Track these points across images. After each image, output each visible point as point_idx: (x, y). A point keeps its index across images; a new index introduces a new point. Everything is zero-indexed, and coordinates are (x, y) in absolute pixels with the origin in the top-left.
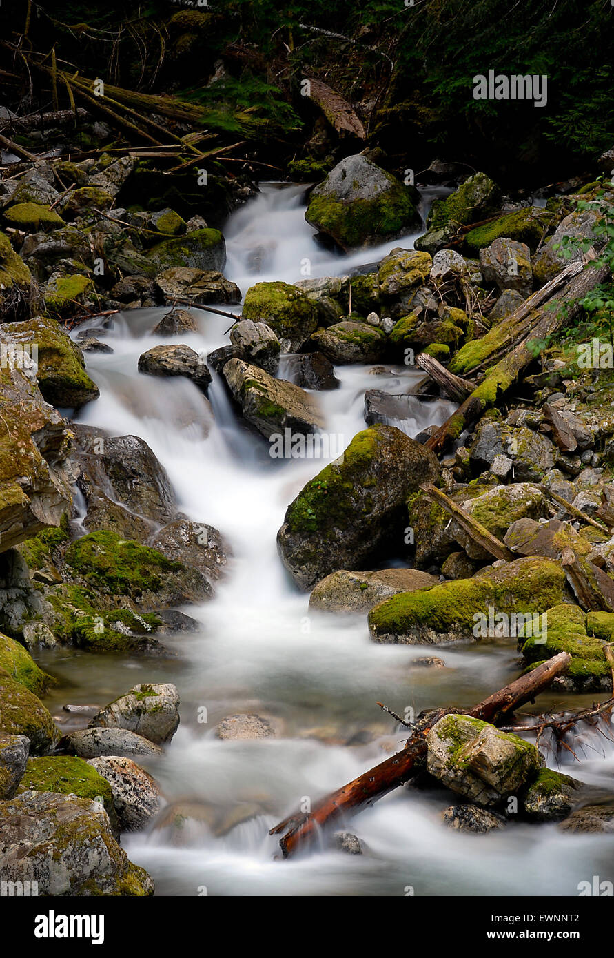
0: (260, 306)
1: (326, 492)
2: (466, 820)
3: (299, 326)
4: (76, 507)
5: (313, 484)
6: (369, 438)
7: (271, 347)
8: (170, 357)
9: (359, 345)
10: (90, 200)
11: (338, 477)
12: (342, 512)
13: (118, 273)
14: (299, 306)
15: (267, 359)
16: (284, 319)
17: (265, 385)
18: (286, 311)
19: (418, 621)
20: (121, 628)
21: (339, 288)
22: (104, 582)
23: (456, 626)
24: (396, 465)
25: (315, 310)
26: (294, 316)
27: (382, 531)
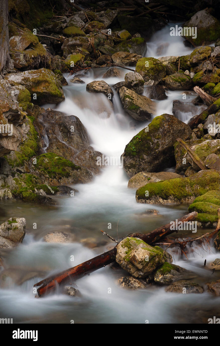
0: (142, 67)
1: (140, 140)
2: (127, 283)
3: (158, 75)
4: (45, 143)
5: (136, 137)
6: (160, 119)
7: (140, 82)
8: (97, 85)
9: (180, 82)
10: (95, 26)
11: (145, 134)
12: (146, 148)
13: (99, 54)
14: (158, 67)
15: (139, 87)
16: (151, 72)
17: (133, 97)
18: (152, 69)
19: (155, 194)
20: (42, 192)
21: (175, 61)
22: (47, 173)
23: (172, 197)
24: (170, 130)
25: (164, 69)
26: (156, 71)
27: (163, 157)
